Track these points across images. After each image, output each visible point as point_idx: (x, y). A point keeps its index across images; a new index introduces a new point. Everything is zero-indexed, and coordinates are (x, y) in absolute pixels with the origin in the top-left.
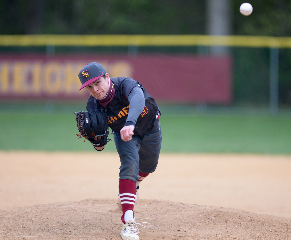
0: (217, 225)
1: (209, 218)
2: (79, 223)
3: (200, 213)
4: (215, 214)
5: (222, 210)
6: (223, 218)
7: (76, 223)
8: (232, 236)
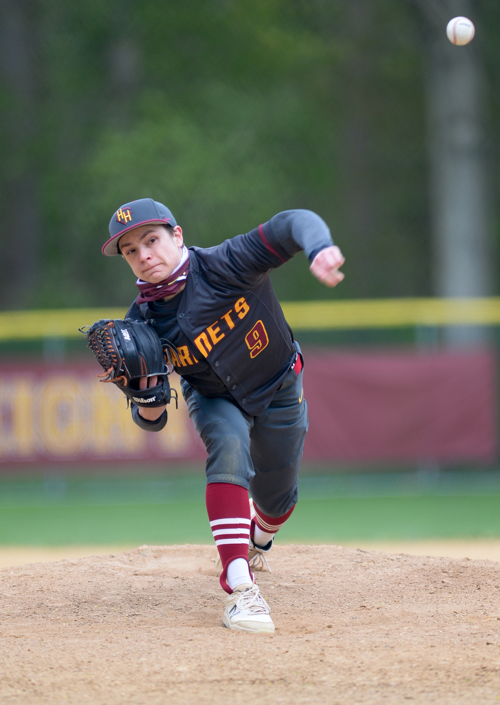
0: (457, 595)
1: (436, 580)
2: (119, 597)
3: (415, 571)
4: (451, 571)
5: (469, 564)
6: (471, 580)
7: (110, 597)
8: (492, 615)
